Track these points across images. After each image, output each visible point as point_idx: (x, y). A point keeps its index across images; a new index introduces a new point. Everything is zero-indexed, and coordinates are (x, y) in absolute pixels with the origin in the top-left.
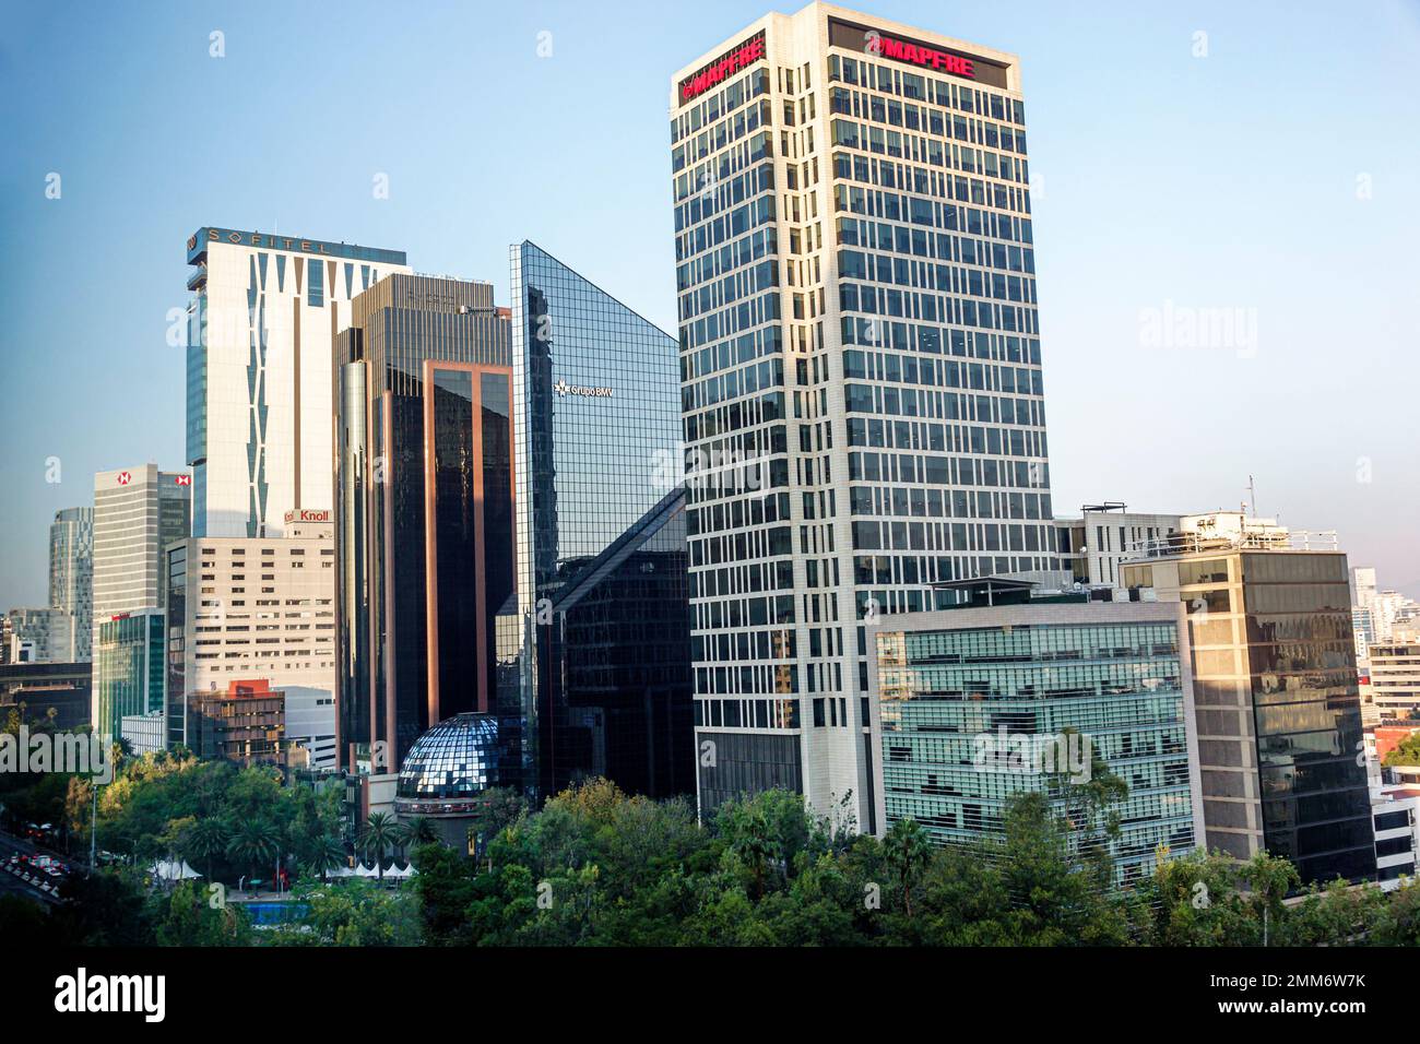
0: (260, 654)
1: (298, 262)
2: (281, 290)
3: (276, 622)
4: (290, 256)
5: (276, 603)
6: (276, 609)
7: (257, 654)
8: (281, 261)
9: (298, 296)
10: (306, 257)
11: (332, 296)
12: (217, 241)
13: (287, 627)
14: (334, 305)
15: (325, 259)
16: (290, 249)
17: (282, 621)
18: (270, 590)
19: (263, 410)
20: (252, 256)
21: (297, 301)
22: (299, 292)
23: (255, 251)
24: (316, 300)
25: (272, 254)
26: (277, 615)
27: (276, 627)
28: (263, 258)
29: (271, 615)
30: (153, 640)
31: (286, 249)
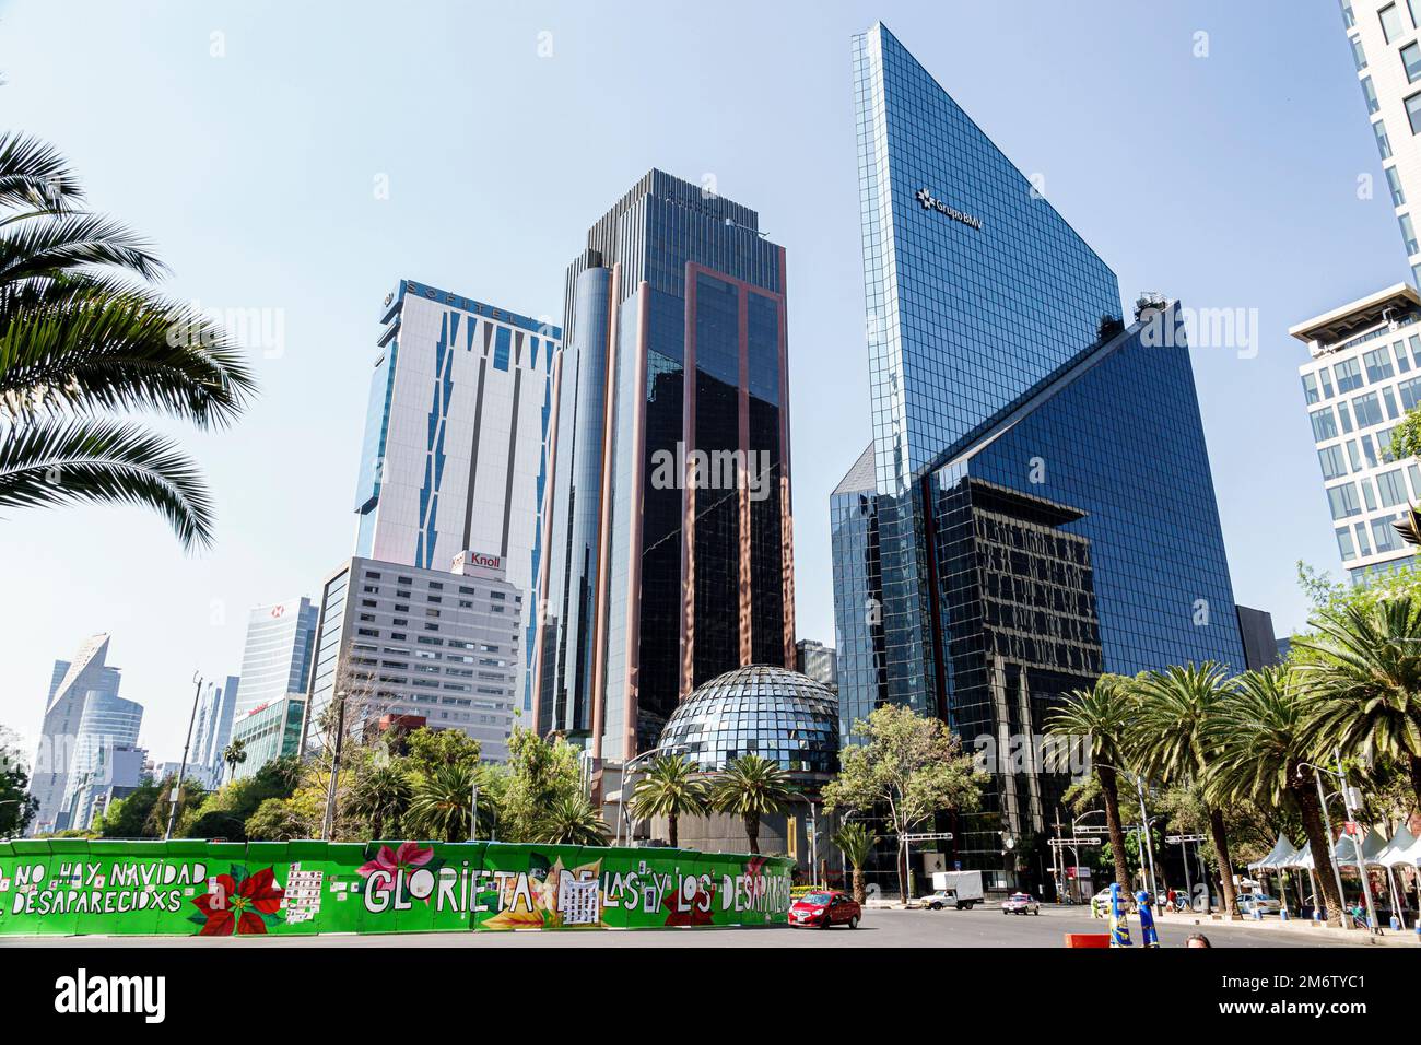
0: (415, 698)
1: (488, 327)
2: (469, 349)
3: (437, 663)
4: (481, 320)
5: (438, 642)
6: (438, 649)
7: (412, 697)
8: (472, 323)
9: (484, 357)
10: (496, 323)
11: (517, 363)
12: (414, 293)
13: (448, 670)
14: (518, 372)
15: (514, 329)
16: (481, 314)
17: (444, 664)
18: (434, 627)
19: (441, 459)
20: (445, 314)
21: (483, 362)
22: (486, 354)
23: (449, 309)
24: (501, 364)
25: (464, 315)
26: (438, 656)
27: (437, 669)
28: (456, 317)
29: (432, 655)
30: (290, 726)
31: (478, 313)
